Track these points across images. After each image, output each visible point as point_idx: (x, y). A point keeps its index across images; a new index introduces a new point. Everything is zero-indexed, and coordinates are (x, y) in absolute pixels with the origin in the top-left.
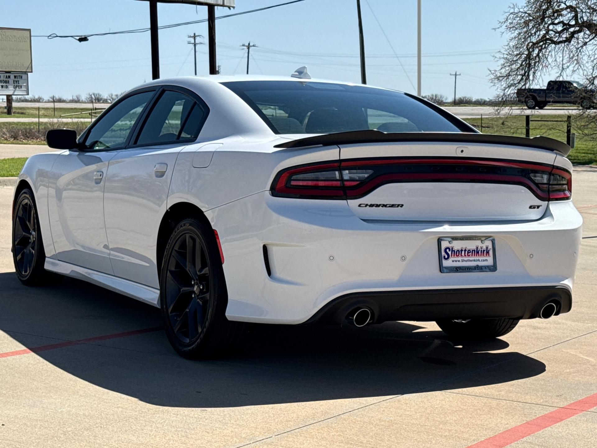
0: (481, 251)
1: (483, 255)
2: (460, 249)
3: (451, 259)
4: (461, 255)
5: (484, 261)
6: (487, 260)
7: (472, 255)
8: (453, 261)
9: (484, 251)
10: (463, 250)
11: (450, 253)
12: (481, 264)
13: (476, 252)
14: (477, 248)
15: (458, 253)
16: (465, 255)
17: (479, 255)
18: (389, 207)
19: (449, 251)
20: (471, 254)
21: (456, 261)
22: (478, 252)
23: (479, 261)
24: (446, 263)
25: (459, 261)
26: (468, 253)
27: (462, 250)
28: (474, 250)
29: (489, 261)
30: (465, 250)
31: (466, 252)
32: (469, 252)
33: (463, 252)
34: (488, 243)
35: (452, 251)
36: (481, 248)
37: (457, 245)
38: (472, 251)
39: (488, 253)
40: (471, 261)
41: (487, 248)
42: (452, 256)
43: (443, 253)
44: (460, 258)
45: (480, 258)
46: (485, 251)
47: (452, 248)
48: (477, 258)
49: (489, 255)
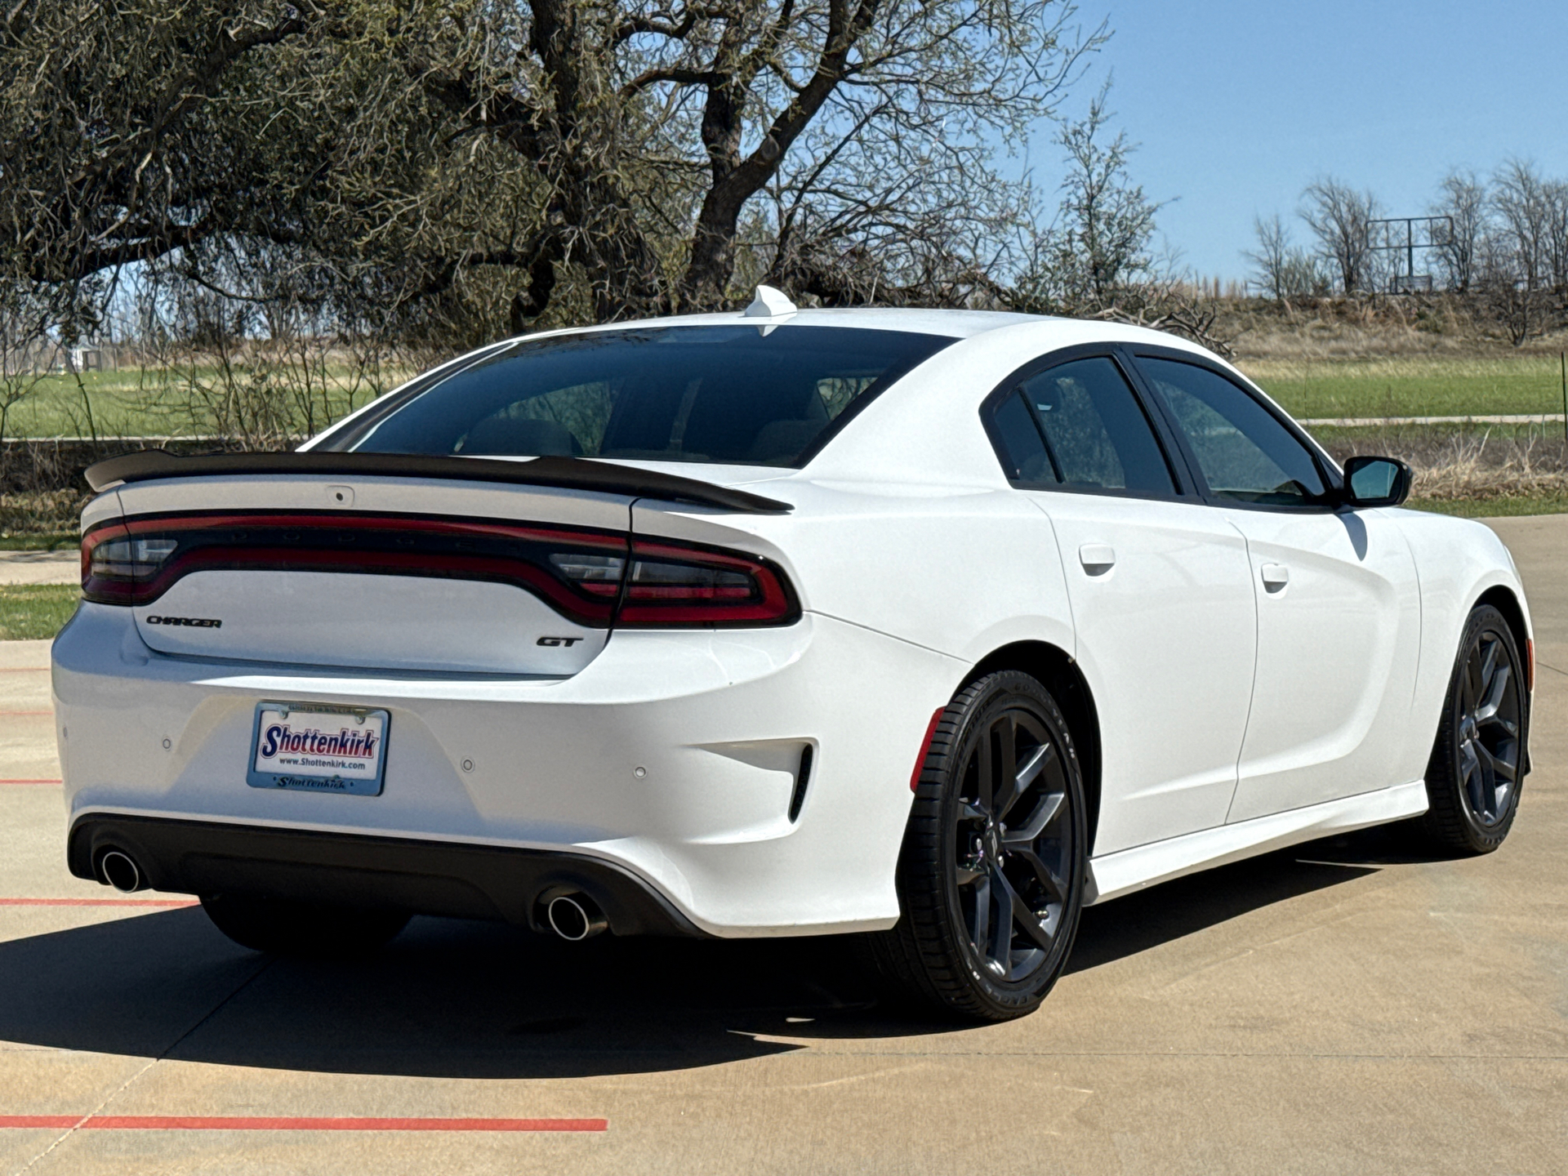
0: (353, 741)
1: (356, 753)
2: (302, 731)
3: (280, 755)
4: (304, 749)
5: (355, 766)
6: (362, 766)
7: (328, 751)
8: (282, 761)
9: (359, 742)
10: (310, 735)
11: (278, 740)
12: (344, 773)
13: (340, 744)
14: (344, 734)
15: (296, 742)
16: (312, 749)
17: (345, 752)
18: (197, 625)
19: (278, 735)
20: (326, 747)
21: (289, 761)
22: (343, 745)
23: (343, 765)
24: (265, 764)
25: (296, 762)
26: (320, 744)
27: (306, 737)
28: (336, 740)
29: (369, 768)
30: (314, 738)
31: (316, 742)
32: (323, 743)
33: (309, 742)
34: (373, 725)
35: (285, 735)
36: (354, 735)
37: (298, 723)
38: (331, 740)
39: (368, 747)
40: (324, 763)
41: (369, 735)
42: (281, 748)
43: (264, 740)
44: (299, 756)
45: (348, 760)
46: (363, 744)
47: (285, 730)
48: (340, 760)
49: (370, 754)
